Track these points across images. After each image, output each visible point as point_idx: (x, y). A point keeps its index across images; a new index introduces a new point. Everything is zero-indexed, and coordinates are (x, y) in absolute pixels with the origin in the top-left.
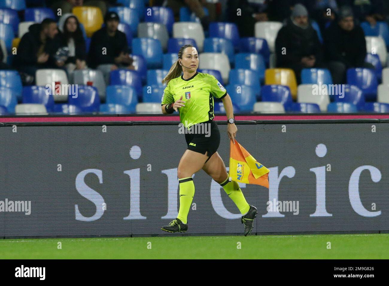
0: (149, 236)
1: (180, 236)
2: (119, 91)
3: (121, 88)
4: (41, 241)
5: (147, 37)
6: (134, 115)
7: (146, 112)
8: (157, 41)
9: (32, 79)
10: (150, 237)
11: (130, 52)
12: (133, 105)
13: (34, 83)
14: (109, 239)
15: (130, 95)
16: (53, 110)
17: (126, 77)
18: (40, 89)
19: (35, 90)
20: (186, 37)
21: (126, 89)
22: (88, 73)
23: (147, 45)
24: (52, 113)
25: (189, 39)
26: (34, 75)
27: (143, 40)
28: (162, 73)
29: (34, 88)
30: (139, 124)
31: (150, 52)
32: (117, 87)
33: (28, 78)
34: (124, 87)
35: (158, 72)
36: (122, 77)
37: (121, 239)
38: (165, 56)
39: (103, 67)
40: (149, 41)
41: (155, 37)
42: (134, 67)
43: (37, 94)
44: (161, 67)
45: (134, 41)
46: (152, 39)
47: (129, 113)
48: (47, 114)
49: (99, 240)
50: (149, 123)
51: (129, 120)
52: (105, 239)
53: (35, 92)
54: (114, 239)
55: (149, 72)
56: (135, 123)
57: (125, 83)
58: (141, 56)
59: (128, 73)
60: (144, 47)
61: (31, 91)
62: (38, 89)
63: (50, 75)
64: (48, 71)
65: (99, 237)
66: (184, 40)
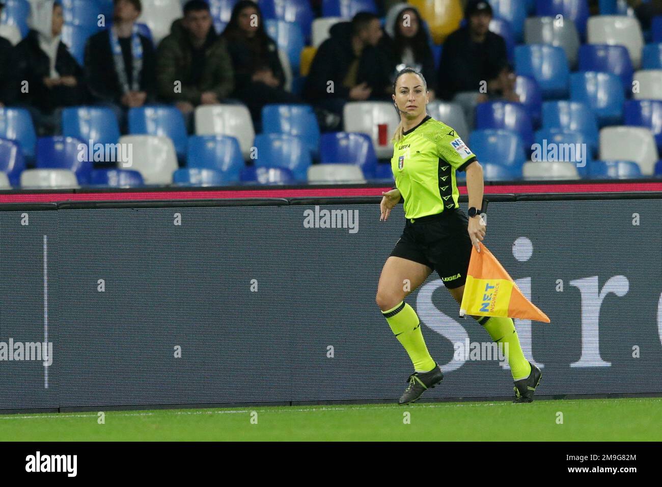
0: (549, 399)
1: (605, 398)
2: (492, 140)
3: (494, 135)
4: (356, 409)
5: (541, 43)
6: (520, 182)
7: (542, 177)
8: (558, 49)
9: (338, 119)
10: (551, 401)
11: (511, 69)
12: (518, 165)
13: (340, 127)
14: (478, 405)
15: (512, 147)
16: (375, 176)
17: (504, 115)
18: (352, 137)
19: (342, 138)
20: (611, 42)
21: (504, 136)
22: (437, 109)
23: (541, 58)
24: (372, 181)
25: (616, 46)
26: (339, 113)
27: (534, 49)
28: (569, 108)
29: (340, 135)
30: (528, 199)
31: (546, 70)
32: (488, 132)
33: (330, 119)
34: (500, 132)
35: (562, 105)
36: (498, 114)
37: (499, 404)
38: (574, 77)
39: (463, 96)
40: (545, 50)
41: (556, 43)
42: (518, 97)
43: (347, 147)
44: (566, 96)
45: (518, 50)
46: (550, 46)
47: (511, 179)
48: (364, 182)
49: (459, 406)
50: (547, 197)
51: (510, 192)
52: (471, 405)
53: (343, 143)
54: (486, 405)
55: (546, 105)
56: (521, 197)
57: (502, 125)
58: (531, 77)
59: (508, 108)
60: (535, 61)
61: (335, 142)
62: (347, 137)
63: (370, 112)
64: (366, 106)
65: (459, 402)
66: (606, 47)
